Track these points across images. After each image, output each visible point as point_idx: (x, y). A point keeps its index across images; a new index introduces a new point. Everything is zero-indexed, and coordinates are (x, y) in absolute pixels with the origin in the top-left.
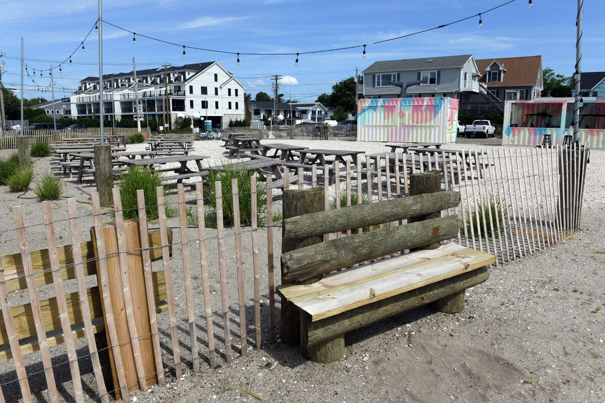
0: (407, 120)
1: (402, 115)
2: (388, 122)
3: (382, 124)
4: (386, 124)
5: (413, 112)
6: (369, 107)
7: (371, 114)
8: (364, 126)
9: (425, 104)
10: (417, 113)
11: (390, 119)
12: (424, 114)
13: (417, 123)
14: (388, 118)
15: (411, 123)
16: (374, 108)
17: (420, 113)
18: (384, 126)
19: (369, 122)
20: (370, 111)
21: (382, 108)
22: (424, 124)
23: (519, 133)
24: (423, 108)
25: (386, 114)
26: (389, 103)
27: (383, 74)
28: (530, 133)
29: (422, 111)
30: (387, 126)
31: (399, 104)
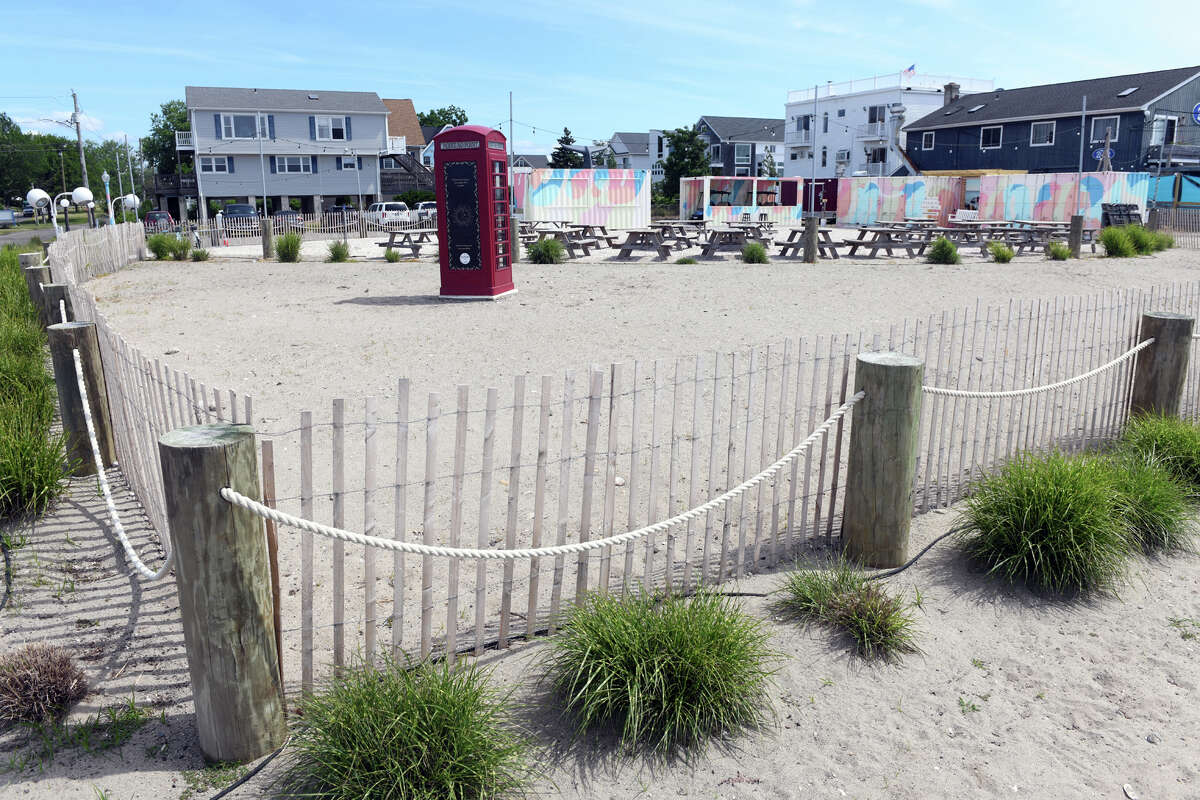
0: (604, 200)
1: (597, 193)
2: (579, 204)
3: (571, 206)
4: (576, 206)
5: (610, 188)
6: (551, 182)
7: (553, 190)
8: (544, 209)
9: (625, 178)
10: (616, 189)
11: (581, 199)
12: (624, 190)
13: (616, 203)
14: (578, 197)
15: (609, 205)
16: (558, 182)
17: (618, 191)
18: (573, 209)
19: (551, 201)
20: (553, 186)
21: (570, 183)
22: (624, 205)
23: (719, 211)
24: (623, 183)
25: (576, 191)
26: (578, 176)
27: (236, 114)
28: (728, 213)
29: (620, 188)
30: (578, 208)
31: (591, 176)
